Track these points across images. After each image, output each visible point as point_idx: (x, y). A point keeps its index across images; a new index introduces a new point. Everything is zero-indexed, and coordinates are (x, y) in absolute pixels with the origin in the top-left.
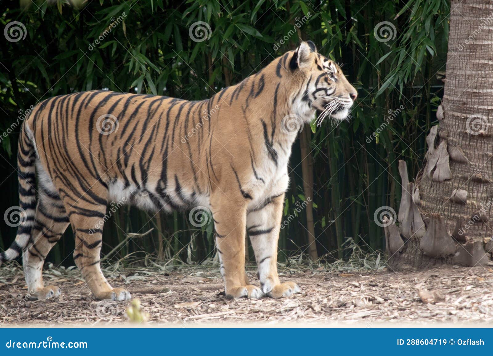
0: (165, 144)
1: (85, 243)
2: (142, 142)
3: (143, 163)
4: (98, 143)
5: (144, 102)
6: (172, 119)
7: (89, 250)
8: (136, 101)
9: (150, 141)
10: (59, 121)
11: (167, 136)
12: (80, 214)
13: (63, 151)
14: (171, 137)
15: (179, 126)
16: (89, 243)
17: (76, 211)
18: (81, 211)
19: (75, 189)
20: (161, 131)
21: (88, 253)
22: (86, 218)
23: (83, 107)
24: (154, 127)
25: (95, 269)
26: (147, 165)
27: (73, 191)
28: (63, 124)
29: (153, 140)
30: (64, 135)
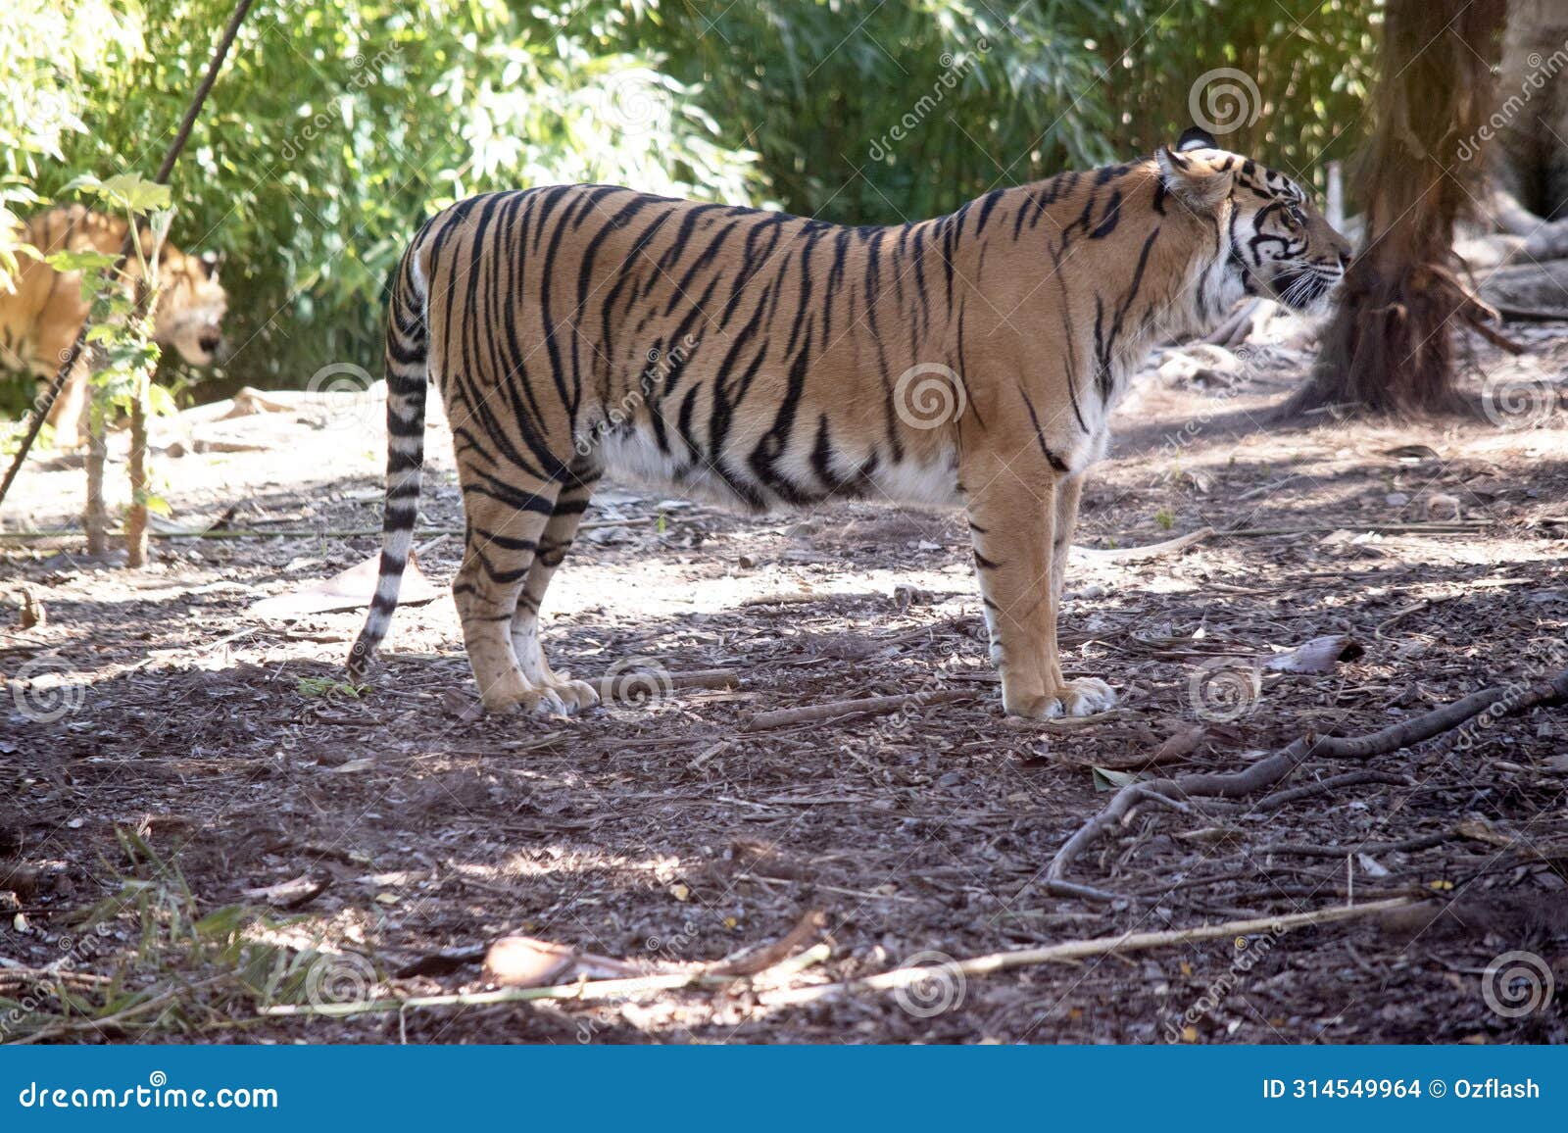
0: (802, 336)
1: (488, 566)
2: (728, 326)
3: (727, 385)
4: (599, 319)
5: (732, 226)
6: (820, 274)
7: (492, 584)
8: (711, 221)
9: (751, 329)
10: (503, 258)
11: (807, 317)
12: (496, 496)
13: (500, 333)
14: (819, 316)
15: (845, 292)
16: (498, 568)
17: (487, 485)
18: (501, 491)
19: (501, 432)
20: (789, 304)
21: (488, 591)
22: (507, 508)
23: (570, 223)
24: (766, 292)
25: (499, 632)
26: (736, 390)
27: (493, 437)
28: (511, 264)
29: (762, 326)
30: (509, 294)
